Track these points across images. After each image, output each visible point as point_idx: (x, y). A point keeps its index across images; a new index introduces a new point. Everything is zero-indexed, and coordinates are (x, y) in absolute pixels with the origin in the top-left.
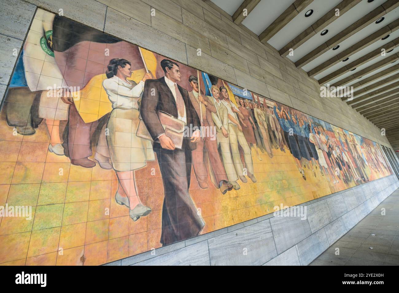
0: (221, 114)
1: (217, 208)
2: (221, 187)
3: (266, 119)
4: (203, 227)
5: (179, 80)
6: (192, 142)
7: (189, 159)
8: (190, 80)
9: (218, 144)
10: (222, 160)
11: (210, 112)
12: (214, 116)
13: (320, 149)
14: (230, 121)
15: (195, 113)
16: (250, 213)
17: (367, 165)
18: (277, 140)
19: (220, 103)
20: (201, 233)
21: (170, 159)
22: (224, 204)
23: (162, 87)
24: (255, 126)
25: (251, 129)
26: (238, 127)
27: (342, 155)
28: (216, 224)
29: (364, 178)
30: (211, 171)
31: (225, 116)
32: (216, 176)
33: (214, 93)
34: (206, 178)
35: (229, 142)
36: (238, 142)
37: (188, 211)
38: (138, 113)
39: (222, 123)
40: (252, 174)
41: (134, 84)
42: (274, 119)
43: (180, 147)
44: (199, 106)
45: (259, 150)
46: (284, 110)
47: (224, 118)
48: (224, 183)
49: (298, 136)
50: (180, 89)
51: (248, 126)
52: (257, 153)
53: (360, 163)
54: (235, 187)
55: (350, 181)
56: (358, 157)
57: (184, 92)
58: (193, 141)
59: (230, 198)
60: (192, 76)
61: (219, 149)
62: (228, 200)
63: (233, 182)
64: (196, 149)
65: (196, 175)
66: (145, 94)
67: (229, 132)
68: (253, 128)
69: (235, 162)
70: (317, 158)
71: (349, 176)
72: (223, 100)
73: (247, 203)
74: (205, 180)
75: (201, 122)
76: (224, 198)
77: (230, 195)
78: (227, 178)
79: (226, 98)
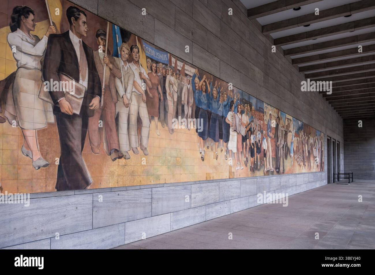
0: (126, 80)
1: (105, 172)
2: (111, 155)
3: (179, 90)
4: (90, 184)
5: (85, 35)
6: (90, 109)
7: (85, 125)
8: (98, 36)
9: (117, 113)
10: (117, 130)
11: (115, 77)
12: (118, 82)
13: (236, 131)
14: (134, 90)
15: (98, 77)
17: (290, 156)
18: (184, 115)
19: (127, 66)
20: (89, 188)
21: (68, 123)
22: (112, 169)
23: (66, 44)
24: (162, 98)
25: (157, 100)
26: (143, 97)
27: (262, 141)
28: (102, 183)
29: (279, 170)
30: (105, 139)
31: (131, 82)
32: (109, 144)
33: (123, 53)
34: (99, 145)
35: (128, 113)
36: (138, 113)
37: (80, 169)
38: (40, 74)
39: (126, 91)
40: (146, 147)
41: (38, 39)
42: (188, 90)
43: (78, 112)
44: (103, 69)
45: (159, 124)
46: (206, 80)
47: (128, 86)
48: (115, 152)
49: (212, 114)
50: (85, 46)
51: (154, 97)
52: (157, 127)
53: (283, 153)
54: (125, 157)
55: (259, 170)
56: (283, 146)
57: (89, 51)
58: (92, 108)
59: (119, 165)
60: (100, 31)
61: (117, 119)
62: (116, 166)
63: (124, 152)
64: (93, 116)
65: (90, 140)
66: (47, 53)
67: (130, 102)
68: (160, 100)
69: (130, 134)
70: (227, 140)
71: (260, 165)
72: (131, 63)
73: (134, 172)
74: (98, 146)
75: (102, 89)
76: (113, 164)
77: (119, 162)
78: (119, 147)
79: (137, 60)
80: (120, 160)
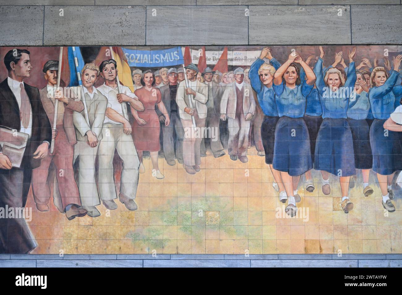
0: (92, 111)
1: (55, 234)
2: (67, 212)
3: (211, 99)
4: (34, 248)
6: (35, 159)
7: (28, 179)
8: (46, 69)
9: (76, 157)
10: (77, 179)
11: (72, 111)
12: (78, 117)
14: (107, 120)
15: (45, 119)
16: (107, 247)
19: (94, 92)
21: (5, 179)
22: (67, 230)
23: (4, 93)
24: (168, 120)
25: (156, 125)
26: (124, 127)
28: (51, 248)
31: (101, 112)
32: (62, 198)
33: (86, 77)
34: (47, 200)
35: (95, 154)
36: (116, 151)
39: (91, 125)
40: (131, 198)
44: (54, 106)
45: (162, 162)
46: (299, 61)
47: (95, 118)
48: (72, 207)
51: (148, 122)
52: (156, 166)
54: (90, 214)
58: (37, 157)
59: (79, 225)
60: (49, 62)
61: (76, 165)
62: (75, 227)
63: (89, 207)
64: (38, 167)
65: (34, 195)
67: (100, 139)
68: (162, 124)
69: (99, 182)
72: (102, 86)
73: (108, 234)
74: (45, 202)
75: (53, 131)
76: (69, 224)
77: (78, 221)
78: (80, 200)
79: (111, 79)
80: (81, 219)
